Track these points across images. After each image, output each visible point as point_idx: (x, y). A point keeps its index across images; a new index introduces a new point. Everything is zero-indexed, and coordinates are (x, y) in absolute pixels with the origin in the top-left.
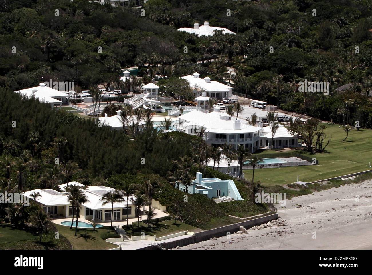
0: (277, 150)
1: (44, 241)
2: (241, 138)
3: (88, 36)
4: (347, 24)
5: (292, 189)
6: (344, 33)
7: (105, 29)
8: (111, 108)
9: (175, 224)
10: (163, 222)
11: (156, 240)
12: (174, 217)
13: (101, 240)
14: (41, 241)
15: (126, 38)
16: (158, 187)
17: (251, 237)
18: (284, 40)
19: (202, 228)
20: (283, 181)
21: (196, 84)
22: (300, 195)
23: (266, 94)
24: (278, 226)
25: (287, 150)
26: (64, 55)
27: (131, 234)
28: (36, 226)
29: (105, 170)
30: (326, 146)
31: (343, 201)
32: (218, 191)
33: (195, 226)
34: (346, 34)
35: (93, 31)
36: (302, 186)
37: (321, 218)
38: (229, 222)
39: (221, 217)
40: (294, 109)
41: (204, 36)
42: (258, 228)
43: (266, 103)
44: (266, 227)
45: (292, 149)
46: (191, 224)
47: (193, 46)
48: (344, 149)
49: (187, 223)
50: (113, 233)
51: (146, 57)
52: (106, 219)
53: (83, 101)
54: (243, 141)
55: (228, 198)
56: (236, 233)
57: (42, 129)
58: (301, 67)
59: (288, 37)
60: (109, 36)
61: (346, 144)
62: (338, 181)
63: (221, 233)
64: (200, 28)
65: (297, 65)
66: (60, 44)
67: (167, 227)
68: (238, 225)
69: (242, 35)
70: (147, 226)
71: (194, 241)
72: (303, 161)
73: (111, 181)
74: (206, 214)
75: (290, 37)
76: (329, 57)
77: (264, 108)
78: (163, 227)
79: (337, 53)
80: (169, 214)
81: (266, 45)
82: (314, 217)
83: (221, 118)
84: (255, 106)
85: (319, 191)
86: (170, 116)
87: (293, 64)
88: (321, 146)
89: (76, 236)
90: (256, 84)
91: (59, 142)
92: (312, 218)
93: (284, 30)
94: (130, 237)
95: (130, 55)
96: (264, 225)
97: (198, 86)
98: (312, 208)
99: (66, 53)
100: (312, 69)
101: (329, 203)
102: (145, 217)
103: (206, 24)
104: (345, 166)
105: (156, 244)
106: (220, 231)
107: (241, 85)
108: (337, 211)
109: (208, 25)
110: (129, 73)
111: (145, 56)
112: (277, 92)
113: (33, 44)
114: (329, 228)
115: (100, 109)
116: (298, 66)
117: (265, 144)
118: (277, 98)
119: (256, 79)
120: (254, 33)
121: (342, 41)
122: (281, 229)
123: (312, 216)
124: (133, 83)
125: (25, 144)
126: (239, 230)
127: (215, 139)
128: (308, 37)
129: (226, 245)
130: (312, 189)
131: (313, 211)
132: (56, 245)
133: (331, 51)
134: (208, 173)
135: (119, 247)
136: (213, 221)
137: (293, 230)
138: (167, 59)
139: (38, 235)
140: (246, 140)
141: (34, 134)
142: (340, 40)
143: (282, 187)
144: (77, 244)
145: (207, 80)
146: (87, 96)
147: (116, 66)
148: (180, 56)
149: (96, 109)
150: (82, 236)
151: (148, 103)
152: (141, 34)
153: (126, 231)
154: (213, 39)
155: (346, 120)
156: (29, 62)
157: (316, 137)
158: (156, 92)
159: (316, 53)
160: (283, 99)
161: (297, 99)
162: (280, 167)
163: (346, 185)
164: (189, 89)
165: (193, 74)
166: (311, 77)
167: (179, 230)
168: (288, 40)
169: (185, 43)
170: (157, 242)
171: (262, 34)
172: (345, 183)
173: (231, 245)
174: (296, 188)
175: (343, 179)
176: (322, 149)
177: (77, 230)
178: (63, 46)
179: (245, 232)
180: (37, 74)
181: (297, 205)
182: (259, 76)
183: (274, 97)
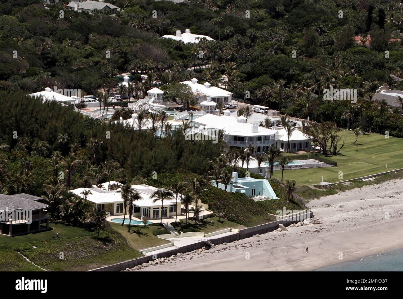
0: (293, 153)
1: (101, 237)
2: (258, 140)
3: (76, 42)
4: (326, 32)
5: (319, 189)
6: (326, 41)
7: (93, 36)
8: (122, 112)
9: (219, 221)
10: (208, 220)
11: (204, 236)
12: (218, 214)
13: (153, 236)
14: (99, 237)
15: (115, 45)
16: (204, 185)
17: (291, 234)
18: (270, 48)
19: (245, 225)
20: (307, 182)
21: (197, 89)
22: (327, 195)
23: (267, 99)
24: (314, 224)
25: (302, 153)
26: (56, 61)
27: (180, 231)
28: (95, 222)
29: (144, 170)
30: (341, 148)
31: (369, 200)
32: (253, 190)
33: (238, 223)
34: (328, 42)
35: (80, 37)
36: (327, 187)
37: (352, 216)
38: (269, 220)
39: (261, 215)
40: (296, 114)
41: (190, 43)
42: (296, 226)
43: (267, 108)
44: (302, 225)
45: (306, 152)
46: (234, 221)
47: (181, 53)
48: (356, 152)
49: (230, 221)
50: (163, 229)
51: (139, 64)
52: (154, 217)
53: (87, 106)
54: (261, 143)
55: (263, 197)
56: (276, 230)
57: (70, 131)
58: (294, 73)
59: (274, 44)
60: (98, 43)
61: (356, 147)
62: (360, 182)
63: (263, 230)
64: (182, 35)
65: (289, 71)
66: (53, 51)
67: (212, 224)
68: (278, 223)
69: (227, 42)
70: (194, 223)
71: (238, 238)
72: (320, 163)
73: (150, 180)
74: (246, 211)
75: (276, 44)
76: (316, 63)
77: (266, 113)
78: (209, 224)
79: (324, 60)
80: (212, 212)
81: (255, 51)
82: (345, 215)
83: (238, 121)
84: (256, 111)
85: (344, 191)
86: (176, 120)
87: (286, 70)
88: (336, 148)
89: (129, 232)
90: (256, 89)
91: (95, 143)
92: (343, 216)
93: (267, 37)
94: (180, 233)
95: (122, 61)
96: (301, 223)
97: (199, 91)
98: (340, 207)
99: (59, 60)
100: (304, 75)
101: (356, 203)
102: (192, 215)
103: (187, 32)
104: (363, 168)
105: (206, 240)
106: (261, 228)
107: (238, 90)
108: (366, 210)
109: (189, 32)
110: (129, 78)
111: (139, 62)
112: (277, 98)
113: (26, 51)
114: (363, 226)
115: (108, 113)
116: (290, 73)
117: (280, 146)
118: (278, 104)
119: (255, 84)
120: (238, 40)
121: (325, 48)
122: (318, 226)
123: (343, 215)
124: (136, 88)
125: (54, 145)
126: (279, 228)
127: (233, 142)
128: (292, 45)
129: (269, 242)
130: (337, 189)
131: (342, 210)
132: (113, 241)
133: (316, 58)
134: (242, 174)
135: (172, 243)
136: (255, 218)
137: (330, 228)
138: (162, 65)
139: (93, 231)
140: (264, 143)
141: (63, 136)
142: (323, 48)
143: (309, 187)
144: (132, 240)
145: (207, 86)
146: (91, 101)
147: (113, 72)
148: (173, 63)
149: (105, 114)
150: (135, 232)
151: (154, 108)
152: (130, 41)
153: (175, 228)
154: (200, 46)
155: (351, 124)
156: (28, 68)
157: (330, 140)
158: (161, 97)
159: (303, 60)
160: (284, 104)
161: (299, 104)
162: (301, 168)
163: (368, 185)
164: (191, 94)
165: (192, 80)
166: (308, 83)
167: (224, 227)
168: (274, 47)
169: (173, 50)
170: (206, 238)
171: (245, 41)
172: (366, 184)
173: (274, 241)
174: (322, 189)
175: (363, 180)
176: (337, 152)
177: (130, 227)
178: (55, 53)
179: (284, 230)
180: (38, 79)
181: (326, 204)
182: (258, 82)
183: (275, 102)
